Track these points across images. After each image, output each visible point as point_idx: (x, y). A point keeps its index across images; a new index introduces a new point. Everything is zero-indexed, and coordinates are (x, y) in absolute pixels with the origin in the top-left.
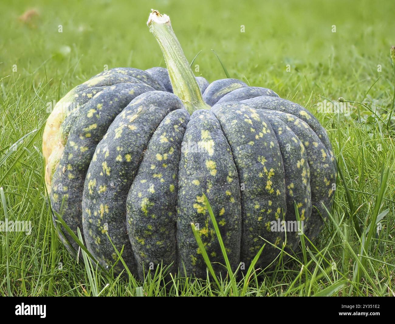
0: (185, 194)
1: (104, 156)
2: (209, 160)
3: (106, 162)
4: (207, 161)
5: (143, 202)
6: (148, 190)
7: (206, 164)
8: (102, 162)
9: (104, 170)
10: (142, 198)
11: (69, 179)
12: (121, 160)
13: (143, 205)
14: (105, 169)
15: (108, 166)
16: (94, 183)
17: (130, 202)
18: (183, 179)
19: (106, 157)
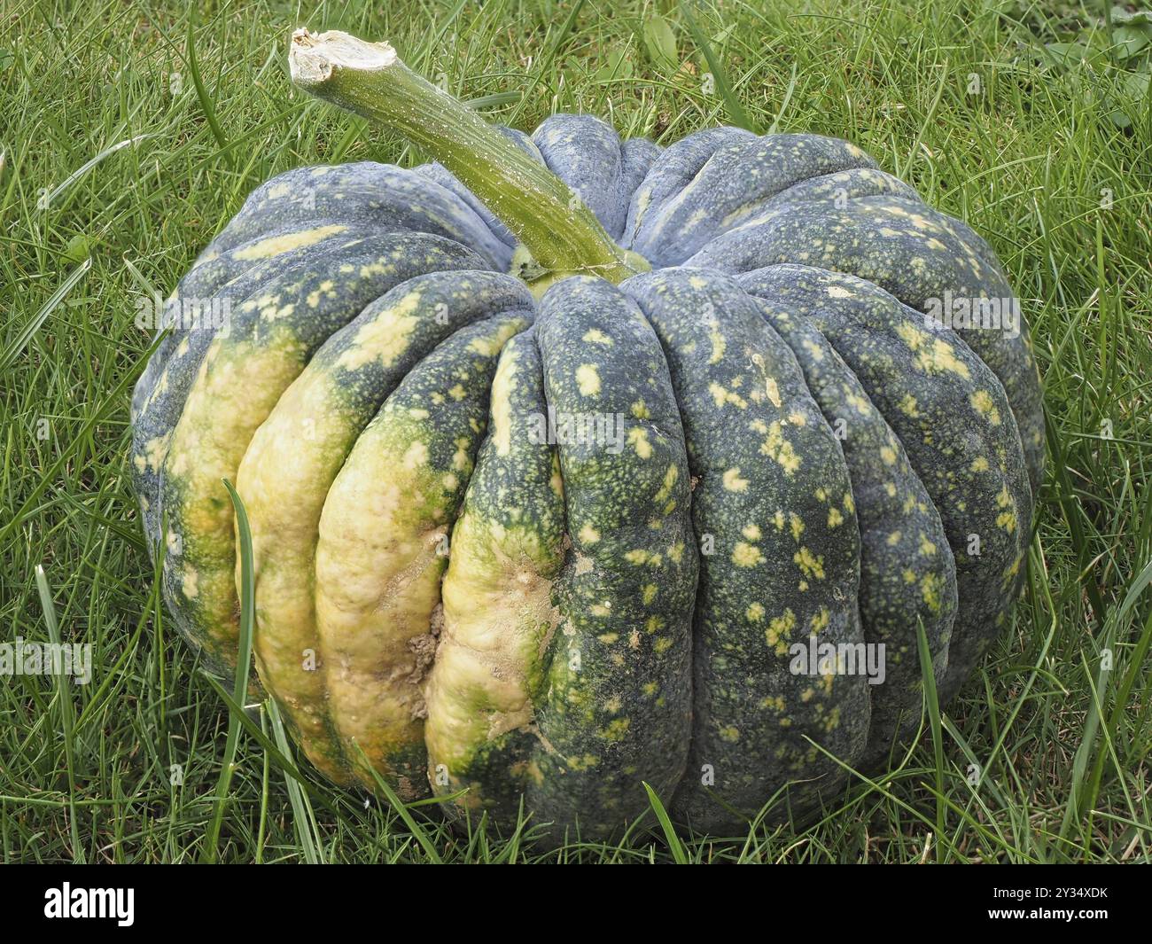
0: (967, 508)
1: (791, 535)
2: (974, 394)
3: (803, 550)
4: (971, 397)
5: (926, 590)
6: (921, 552)
7: (974, 406)
8: (792, 556)
9: (807, 571)
10: (917, 581)
11: (659, 656)
12: (840, 520)
13: (929, 596)
14: (810, 569)
15: (814, 557)
16: (790, 622)
17: (892, 609)
18: (940, 474)
19: (796, 535)
